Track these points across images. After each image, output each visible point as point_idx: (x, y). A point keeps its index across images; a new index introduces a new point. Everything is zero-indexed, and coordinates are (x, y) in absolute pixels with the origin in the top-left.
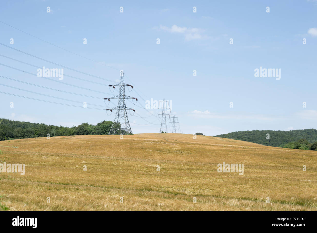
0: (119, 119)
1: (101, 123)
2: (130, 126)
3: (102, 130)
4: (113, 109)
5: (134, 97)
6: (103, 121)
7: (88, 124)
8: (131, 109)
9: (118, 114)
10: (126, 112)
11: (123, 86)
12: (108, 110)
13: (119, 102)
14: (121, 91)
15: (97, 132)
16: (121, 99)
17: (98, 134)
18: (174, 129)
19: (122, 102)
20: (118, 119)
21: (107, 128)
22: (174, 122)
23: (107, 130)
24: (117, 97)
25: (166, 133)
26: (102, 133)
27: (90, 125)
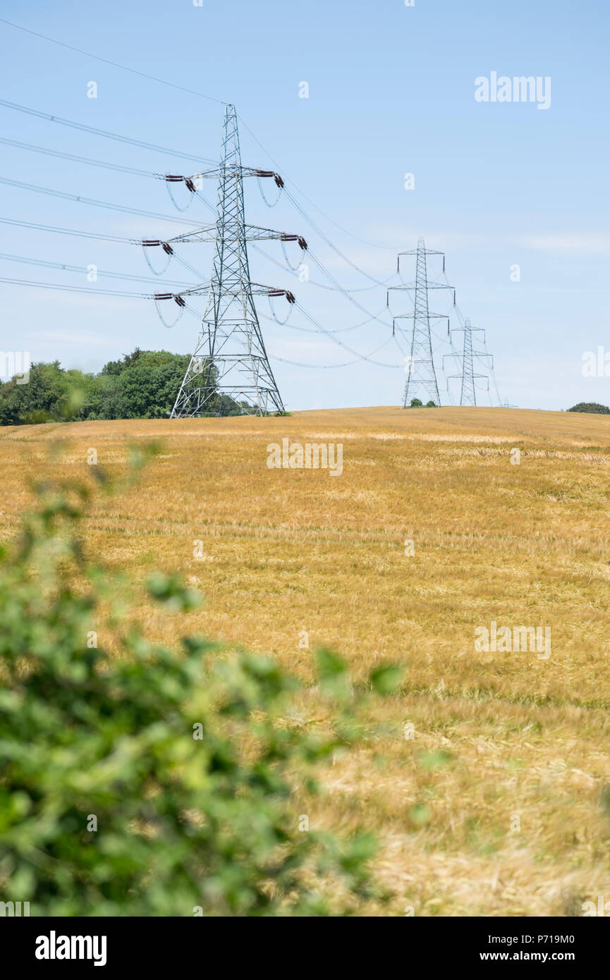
0: (219, 341)
1: (123, 360)
2: (271, 375)
3: (129, 398)
4: (189, 293)
5: (288, 233)
6: (130, 351)
7: (61, 367)
8: (279, 293)
9: (211, 317)
10: (252, 305)
11: (234, 180)
12: (167, 297)
13: (218, 259)
14: (227, 201)
15: (106, 407)
16: (228, 243)
17: (112, 415)
18: (468, 384)
19: (234, 258)
20: (212, 339)
21: (154, 386)
22: (469, 353)
23: (152, 398)
24: (205, 235)
25: (431, 404)
26: (129, 414)
27: (71, 373)
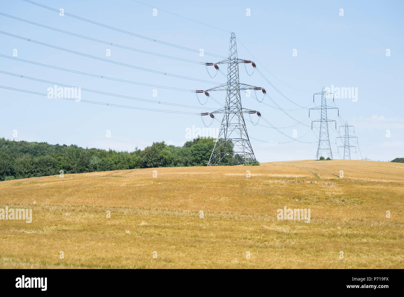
0: (229, 133)
1: (192, 141)
2: (251, 147)
3: (194, 157)
4: (216, 112)
5: (258, 87)
7: (165, 143)
8: (253, 112)
9: (225, 122)
10: (243, 117)
11: (234, 65)
12: (206, 114)
13: (228, 98)
14: (232, 73)
15: (184, 161)
16: (232, 91)
17: (186, 165)
18: (347, 150)
19: (235, 97)
20: (226, 132)
21: (204, 152)
22: (347, 136)
23: (204, 157)
24: (222, 88)
25: (328, 159)
26: (194, 163)
27: (171, 146)
